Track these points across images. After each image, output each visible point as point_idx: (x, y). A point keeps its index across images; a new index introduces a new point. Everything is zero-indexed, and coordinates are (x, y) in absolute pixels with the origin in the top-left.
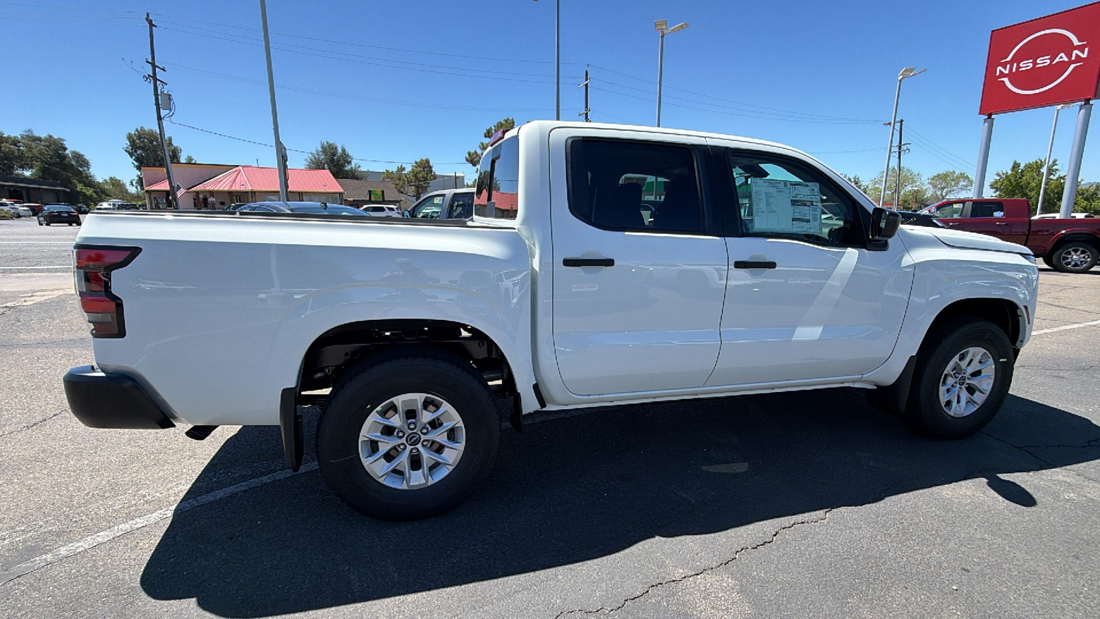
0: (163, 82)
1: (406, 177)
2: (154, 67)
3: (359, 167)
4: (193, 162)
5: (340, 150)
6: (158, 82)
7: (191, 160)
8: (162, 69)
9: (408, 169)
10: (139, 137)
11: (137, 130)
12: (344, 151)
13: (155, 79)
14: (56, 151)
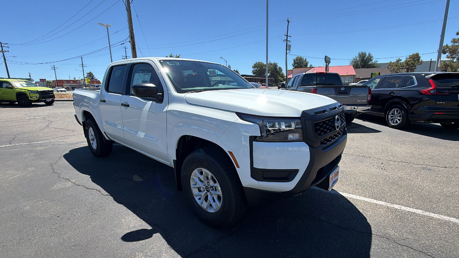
0: (289, 41)
1: (401, 64)
2: (287, 36)
3: (377, 61)
4: (312, 67)
5: (367, 55)
6: (288, 41)
7: (311, 66)
8: (290, 36)
9: (403, 60)
10: (297, 60)
11: (296, 57)
12: (369, 55)
13: (287, 40)
14: (275, 67)
